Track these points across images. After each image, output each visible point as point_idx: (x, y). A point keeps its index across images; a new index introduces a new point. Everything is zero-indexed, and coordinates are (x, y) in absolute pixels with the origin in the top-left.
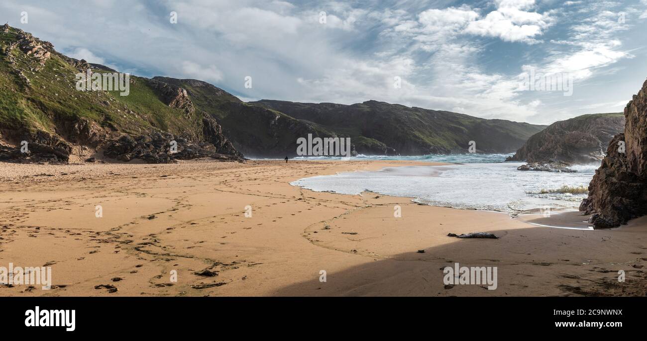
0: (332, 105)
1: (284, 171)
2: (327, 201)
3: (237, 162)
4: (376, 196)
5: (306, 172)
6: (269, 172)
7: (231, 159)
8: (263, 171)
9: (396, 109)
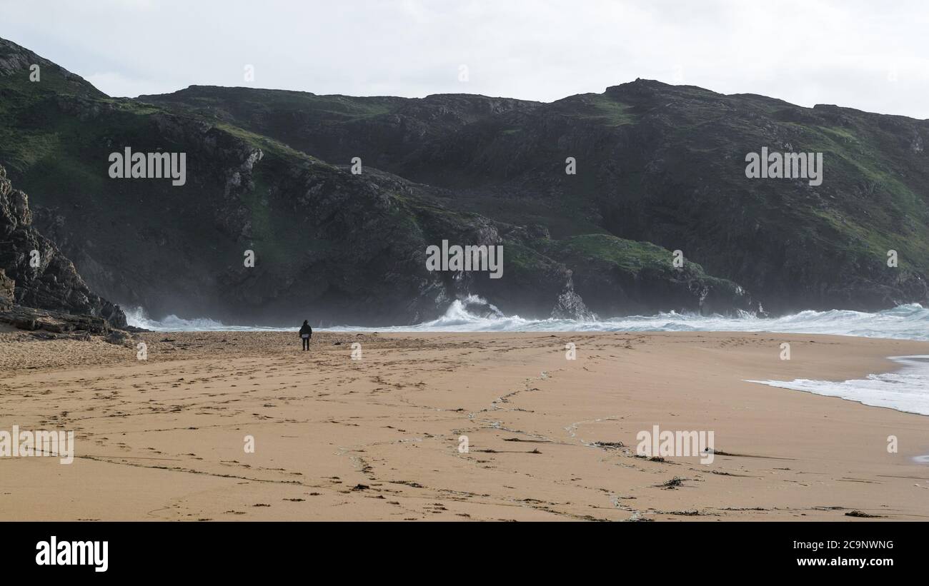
0: (477, 103)
1: (286, 376)
2: (471, 495)
3: (98, 343)
4: (668, 479)
5: (379, 380)
6: (231, 380)
7: (78, 329)
8: (204, 375)
9: (743, 116)
